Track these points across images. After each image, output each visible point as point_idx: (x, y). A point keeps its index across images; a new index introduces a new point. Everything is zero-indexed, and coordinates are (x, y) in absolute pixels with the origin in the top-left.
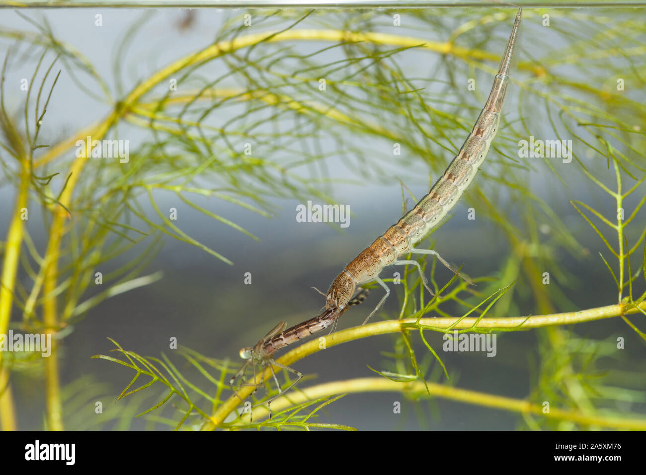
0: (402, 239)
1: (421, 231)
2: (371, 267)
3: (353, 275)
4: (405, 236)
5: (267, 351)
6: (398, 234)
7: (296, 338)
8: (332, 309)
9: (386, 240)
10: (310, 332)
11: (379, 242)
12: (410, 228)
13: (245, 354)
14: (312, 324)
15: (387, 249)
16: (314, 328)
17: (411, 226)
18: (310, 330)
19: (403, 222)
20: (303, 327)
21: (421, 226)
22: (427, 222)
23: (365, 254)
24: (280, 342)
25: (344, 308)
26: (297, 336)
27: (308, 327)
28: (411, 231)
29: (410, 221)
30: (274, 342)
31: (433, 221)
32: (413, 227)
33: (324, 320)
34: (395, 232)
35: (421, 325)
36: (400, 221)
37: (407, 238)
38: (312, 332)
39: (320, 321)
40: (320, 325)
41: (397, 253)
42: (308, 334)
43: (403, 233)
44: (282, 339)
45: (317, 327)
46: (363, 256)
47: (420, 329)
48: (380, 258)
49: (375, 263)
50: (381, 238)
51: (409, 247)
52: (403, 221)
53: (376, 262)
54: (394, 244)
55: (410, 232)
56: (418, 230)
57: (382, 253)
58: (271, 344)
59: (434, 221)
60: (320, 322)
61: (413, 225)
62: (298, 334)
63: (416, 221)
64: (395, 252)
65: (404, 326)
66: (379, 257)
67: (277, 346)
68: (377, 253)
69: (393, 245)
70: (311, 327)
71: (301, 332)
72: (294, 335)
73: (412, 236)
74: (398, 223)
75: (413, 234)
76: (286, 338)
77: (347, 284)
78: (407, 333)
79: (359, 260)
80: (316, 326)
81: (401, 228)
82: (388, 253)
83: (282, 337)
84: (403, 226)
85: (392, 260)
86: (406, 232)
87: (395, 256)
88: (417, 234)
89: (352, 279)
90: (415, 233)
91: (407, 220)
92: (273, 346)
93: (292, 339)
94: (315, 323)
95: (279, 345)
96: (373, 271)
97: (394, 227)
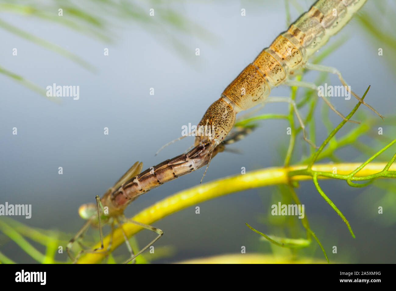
0: (294, 50)
1: (318, 40)
2: (256, 90)
3: (234, 102)
4: (298, 47)
5: (117, 203)
6: (288, 43)
7: (155, 183)
8: (204, 145)
9: (273, 52)
10: (174, 174)
11: (264, 56)
12: (304, 35)
13: (87, 212)
14: (177, 163)
15: (275, 64)
16: (179, 169)
17: (306, 33)
18: (173, 171)
19: (295, 29)
20: (165, 166)
21: (319, 32)
22: (327, 28)
23: (247, 73)
24: (134, 188)
25: (220, 144)
26: (156, 180)
27: (171, 167)
28: (306, 38)
29: (304, 27)
30: (125, 188)
31: (334, 27)
32: (308, 34)
33: (192, 158)
34: (285, 41)
35: (314, 172)
36: (290, 27)
37: (300, 49)
38: (176, 174)
39: (187, 159)
40: (188, 164)
41: (288, 69)
42: (171, 176)
43: (295, 42)
44: (136, 184)
45: (184, 167)
46: (244, 75)
47: (312, 176)
48: (267, 77)
49: (261, 84)
50: (266, 51)
51: (304, 61)
52: (295, 27)
53: (262, 82)
54: (283, 57)
55: (304, 41)
56: (315, 39)
57: (269, 70)
58: (121, 193)
59: (336, 26)
60: (187, 162)
61: (308, 32)
62: (158, 176)
63: (312, 27)
64: (286, 67)
65: (290, 175)
66: (265, 75)
67: (130, 194)
68: (262, 71)
69: (283, 59)
70: (176, 167)
71: (161, 174)
72: (153, 178)
73: (307, 46)
74: (289, 29)
75: (308, 43)
76: (142, 183)
77: (226, 112)
78: (295, 184)
79: (239, 81)
80: (182, 166)
81: (292, 36)
82: (276, 70)
83: (136, 181)
84: (296, 33)
85: (282, 78)
86: (299, 41)
87: (286, 74)
88: (313, 44)
89: (232, 106)
90: (311, 43)
91: (299, 26)
92: (124, 194)
93: (150, 183)
94: (181, 162)
95: (132, 193)
96: (259, 94)
97: (283, 35)
